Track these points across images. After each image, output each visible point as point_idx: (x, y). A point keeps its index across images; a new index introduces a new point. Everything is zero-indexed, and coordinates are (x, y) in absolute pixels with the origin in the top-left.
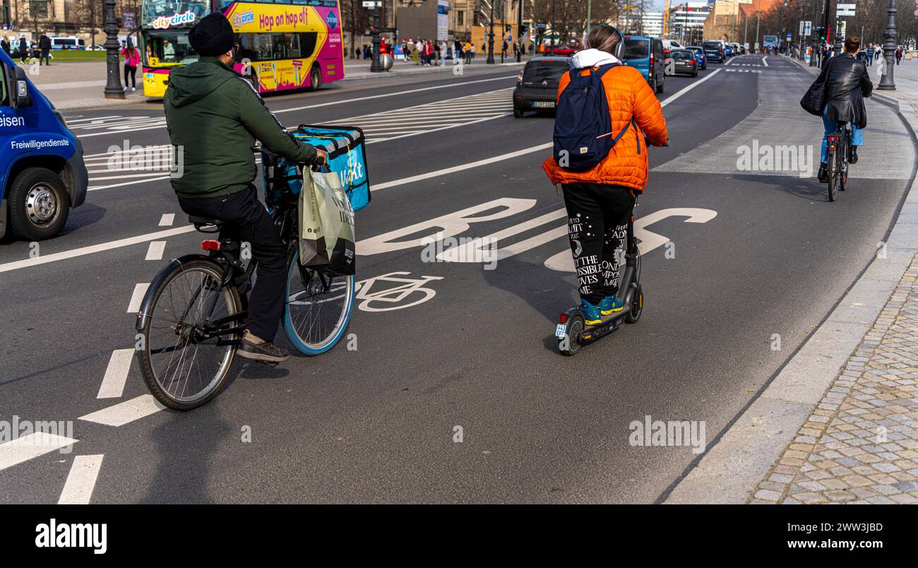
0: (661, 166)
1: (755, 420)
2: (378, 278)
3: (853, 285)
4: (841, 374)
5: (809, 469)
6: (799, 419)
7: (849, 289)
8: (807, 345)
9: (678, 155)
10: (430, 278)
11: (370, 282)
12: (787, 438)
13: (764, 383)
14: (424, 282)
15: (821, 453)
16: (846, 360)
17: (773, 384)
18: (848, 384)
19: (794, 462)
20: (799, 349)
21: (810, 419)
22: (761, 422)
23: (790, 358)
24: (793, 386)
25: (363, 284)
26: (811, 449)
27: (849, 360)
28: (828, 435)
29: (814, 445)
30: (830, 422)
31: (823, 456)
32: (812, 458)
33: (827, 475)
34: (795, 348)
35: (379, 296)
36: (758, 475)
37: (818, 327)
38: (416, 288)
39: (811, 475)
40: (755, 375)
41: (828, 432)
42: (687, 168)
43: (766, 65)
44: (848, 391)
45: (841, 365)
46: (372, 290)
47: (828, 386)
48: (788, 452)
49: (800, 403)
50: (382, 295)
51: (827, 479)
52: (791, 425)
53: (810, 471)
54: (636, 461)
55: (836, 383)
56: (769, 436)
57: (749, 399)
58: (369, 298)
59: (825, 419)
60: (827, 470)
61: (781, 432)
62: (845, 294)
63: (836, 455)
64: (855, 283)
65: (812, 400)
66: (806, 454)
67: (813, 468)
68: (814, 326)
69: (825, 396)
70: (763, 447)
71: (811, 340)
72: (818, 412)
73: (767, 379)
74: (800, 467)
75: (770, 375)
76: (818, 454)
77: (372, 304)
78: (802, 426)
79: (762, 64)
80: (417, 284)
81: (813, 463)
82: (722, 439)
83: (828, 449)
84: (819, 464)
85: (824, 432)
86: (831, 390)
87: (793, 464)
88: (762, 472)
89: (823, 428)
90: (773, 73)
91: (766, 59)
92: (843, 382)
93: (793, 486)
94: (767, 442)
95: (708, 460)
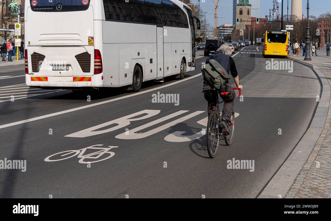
2: (88, 148)
3: (298, 144)
4: (294, 183)
7: (296, 145)
8: (279, 171)
10: (112, 147)
11: (84, 150)
13: (262, 189)
14: (109, 149)
16: (296, 177)
17: (265, 189)
18: (297, 187)
20: (276, 172)
23: (273, 177)
24: (274, 189)
25: (81, 151)
27: (297, 177)
34: (274, 172)
35: (88, 156)
37: (284, 163)
38: (106, 152)
40: (258, 185)
43: (258, 50)
44: (297, 190)
45: (294, 179)
46: (85, 153)
47: (289, 189)
50: (90, 156)
55: (292, 187)
57: (255, 196)
58: (84, 157)
62: (295, 147)
64: (298, 142)
68: (282, 162)
69: (288, 193)
71: (281, 168)
73: (263, 187)
75: (264, 185)
77: (85, 160)
79: (256, 50)
80: (106, 150)
86: (290, 190)
91: (258, 48)
92: (295, 187)
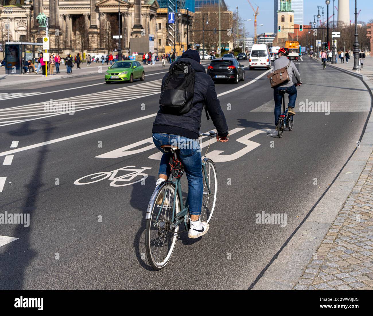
0: (256, 109)
1: (304, 233)
2: (120, 169)
3: (346, 163)
4: (343, 207)
5: (331, 256)
6: (324, 231)
7: (345, 165)
8: (327, 194)
9: (263, 104)
10: (145, 168)
11: (116, 172)
12: (319, 241)
13: (307, 214)
14: (142, 170)
15: (336, 248)
16: (345, 200)
17: (311, 214)
18: (347, 212)
19: (323, 253)
20: (323, 195)
21: (330, 231)
22: (306, 233)
23: (319, 200)
24: (321, 214)
25: (112, 173)
26: (331, 246)
27: (347, 200)
28: (339, 238)
29: (332, 244)
30: (339, 232)
31: (337, 249)
32: (332, 250)
33: (339, 259)
34: (321, 195)
35: (120, 179)
36: (306, 261)
37: (331, 184)
38: (139, 174)
39: (332, 259)
40: (303, 210)
41: (339, 237)
42: (267, 110)
44: (347, 216)
45: (343, 203)
46: (118, 175)
47: (338, 214)
48: (320, 248)
49: (324, 223)
50: (122, 178)
51: (340, 261)
52: (321, 234)
53: (331, 257)
54: (247, 257)
55: (341, 212)
56: (311, 241)
57: (301, 222)
58: (115, 180)
59: (337, 230)
60: (339, 256)
61: (316, 238)
62: (343, 167)
63: (343, 248)
64: (347, 162)
65: (330, 221)
66: (329, 249)
67: (332, 255)
68: (330, 184)
69: (336, 218)
70: (308, 246)
71: (329, 191)
72: (334, 227)
73: (309, 211)
74: (326, 256)
75: (310, 209)
76: (334, 248)
77: (117, 183)
78: (326, 235)
80: (139, 172)
81: (332, 253)
82: (288, 243)
83: (339, 246)
84: (336, 254)
85: (337, 237)
86: (339, 216)
87: (323, 254)
88: (308, 259)
89: (336, 235)
90: (306, 63)
92: (344, 211)
93: (323, 266)
94: (310, 243)
95: (282, 255)
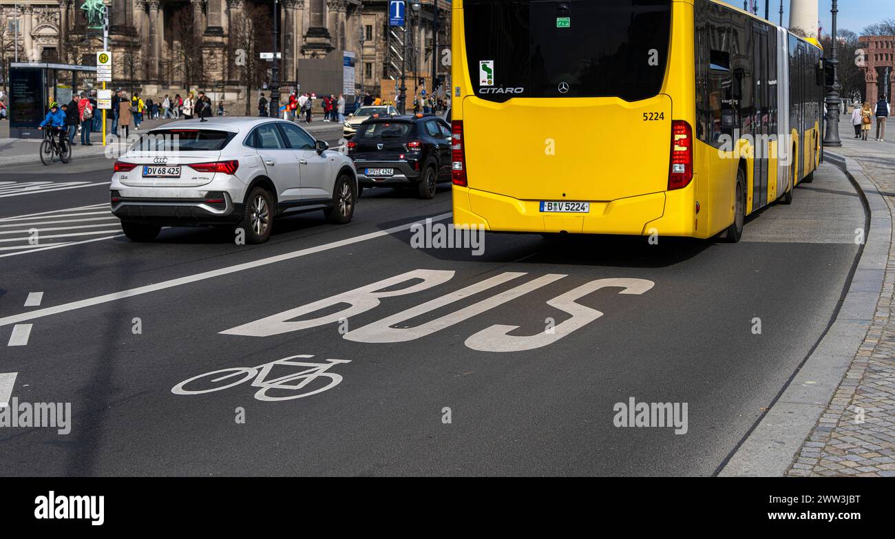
2: (277, 362)
3: (804, 361)
4: (796, 461)
7: (801, 366)
8: (757, 430)
10: (336, 362)
11: (267, 368)
14: (330, 366)
16: (799, 446)
20: (749, 434)
23: (740, 444)
25: (260, 370)
27: (803, 445)
34: (744, 433)
35: (277, 384)
37: (768, 409)
38: (320, 373)
45: (795, 451)
46: (275, 373)
50: (282, 382)
55: (790, 471)
58: (267, 386)
62: (797, 371)
64: (806, 358)
68: (763, 409)
71: (762, 424)
73: (715, 469)
75: (718, 464)
77: (270, 393)
80: (321, 369)
